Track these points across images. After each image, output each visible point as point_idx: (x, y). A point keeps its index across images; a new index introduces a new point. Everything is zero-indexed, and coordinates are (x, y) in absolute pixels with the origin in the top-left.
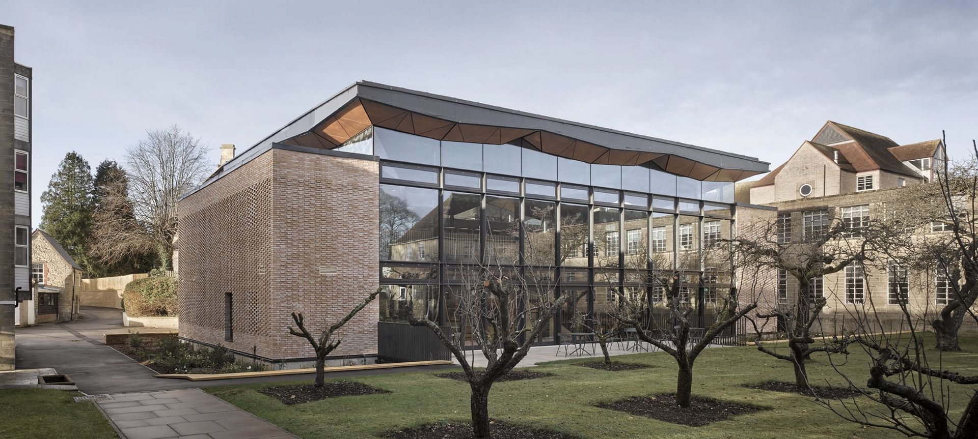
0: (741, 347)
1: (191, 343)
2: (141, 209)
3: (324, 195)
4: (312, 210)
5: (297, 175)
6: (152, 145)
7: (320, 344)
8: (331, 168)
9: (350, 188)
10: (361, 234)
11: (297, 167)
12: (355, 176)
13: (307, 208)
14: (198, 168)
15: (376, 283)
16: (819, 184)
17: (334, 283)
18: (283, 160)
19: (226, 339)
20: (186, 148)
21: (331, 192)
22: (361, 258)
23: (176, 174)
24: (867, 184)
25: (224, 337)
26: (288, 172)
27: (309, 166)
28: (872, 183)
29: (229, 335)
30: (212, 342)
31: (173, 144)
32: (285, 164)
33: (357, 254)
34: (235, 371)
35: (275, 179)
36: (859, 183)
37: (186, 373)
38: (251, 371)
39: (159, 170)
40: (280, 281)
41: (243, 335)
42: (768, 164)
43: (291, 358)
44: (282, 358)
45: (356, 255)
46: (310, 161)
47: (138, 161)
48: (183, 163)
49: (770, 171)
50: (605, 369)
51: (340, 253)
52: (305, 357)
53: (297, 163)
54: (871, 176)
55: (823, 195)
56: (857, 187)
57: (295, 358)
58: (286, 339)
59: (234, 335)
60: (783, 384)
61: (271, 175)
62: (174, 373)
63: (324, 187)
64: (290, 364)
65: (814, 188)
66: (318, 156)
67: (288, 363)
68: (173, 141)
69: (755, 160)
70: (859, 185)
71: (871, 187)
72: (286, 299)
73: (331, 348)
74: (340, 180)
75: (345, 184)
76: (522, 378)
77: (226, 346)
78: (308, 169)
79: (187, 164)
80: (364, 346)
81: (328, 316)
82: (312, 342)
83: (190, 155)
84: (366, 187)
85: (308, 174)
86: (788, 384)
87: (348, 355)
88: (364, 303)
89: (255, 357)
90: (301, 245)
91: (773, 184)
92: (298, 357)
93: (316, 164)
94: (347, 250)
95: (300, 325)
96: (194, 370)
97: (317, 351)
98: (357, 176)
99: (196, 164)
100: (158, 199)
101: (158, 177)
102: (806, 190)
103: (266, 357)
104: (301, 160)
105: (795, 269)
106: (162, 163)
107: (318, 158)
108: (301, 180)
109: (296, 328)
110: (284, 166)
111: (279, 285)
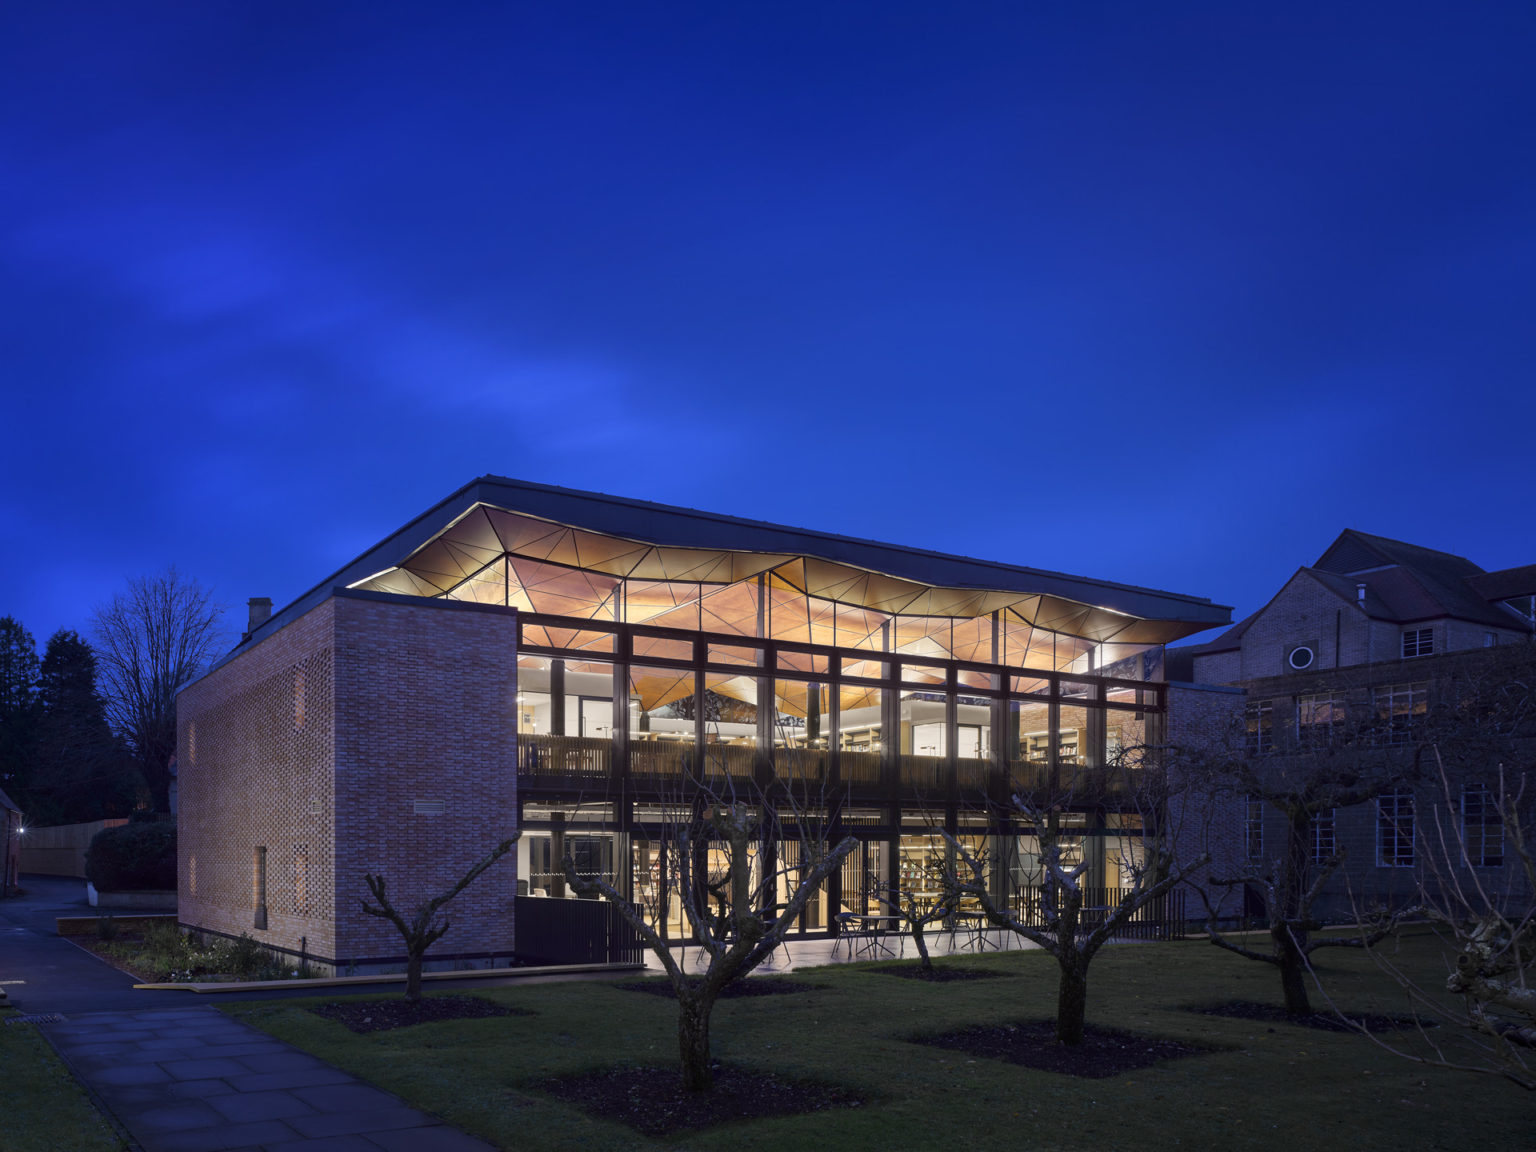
0: (1177, 943)
1: (198, 933)
2: (116, 710)
3: (421, 676)
4: (401, 702)
5: (375, 642)
6: (135, 601)
7: (415, 929)
8: (433, 628)
9: (467, 663)
10: (486, 744)
11: (375, 629)
12: (474, 642)
13: (392, 698)
14: (209, 639)
15: (511, 828)
16: (1328, 647)
17: (439, 828)
18: (352, 616)
19: (257, 927)
20: (190, 605)
21: (434, 672)
22: (485, 784)
23: (175, 649)
24: (1420, 645)
25: (253, 922)
26: (360, 637)
27: (395, 627)
28: (1431, 643)
29: (262, 919)
30: (233, 931)
31: (168, 599)
32: (354, 623)
33: (479, 779)
34: (270, 978)
35: (337, 650)
36: (1405, 642)
37: (189, 981)
38: (298, 978)
39: (144, 642)
40: (346, 824)
41: (284, 918)
42: (1230, 609)
43: (365, 957)
44: (351, 957)
45: (476, 781)
46: (397, 617)
47: (111, 628)
48: (186, 630)
49: (1233, 623)
50: (922, 978)
51: (450, 776)
52: (390, 956)
53: (375, 621)
54: (1430, 630)
55: (1334, 666)
56: (1402, 648)
57: (371, 957)
58: (357, 926)
59: (270, 919)
60: (1260, 1006)
61: (332, 643)
62: (170, 981)
63: (421, 662)
64: (362, 968)
65: (1316, 655)
66: (412, 609)
67: (360, 967)
68: (169, 592)
69: (1203, 603)
70: (1406, 647)
71: (1430, 650)
72: (357, 856)
73: (433, 936)
74: (450, 649)
75: (459, 657)
76: (770, 993)
77: (256, 938)
78: (394, 630)
79: (191, 632)
80: (491, 937)
81: (429, 886)
82: (401, 927)
83: (198, 617)
84: (495, 661)
85: (394, 640)
86: (1269, 1007)
87: (462, 952)
88: (490, 859)
89: (304, 956)
90: (382, 764)
91: (1238, 649)
92: (377, 956)
93: (408, 622)
94: (461, 772)
95: (380, 896)
96: (203, 977)
97: (408, 942)
98: (478, 642)
99: (207, 632)
100: (143, 691)
101: (144, 654)
102: (1301, 658)
103: (323, 955)
104: (382, 615)
105: (1285, 796)
106: (150, 630)
107: (412, 612)
108: (383, 650)
109: (375, 905)
110: (354, 627)
111: (345, 831)
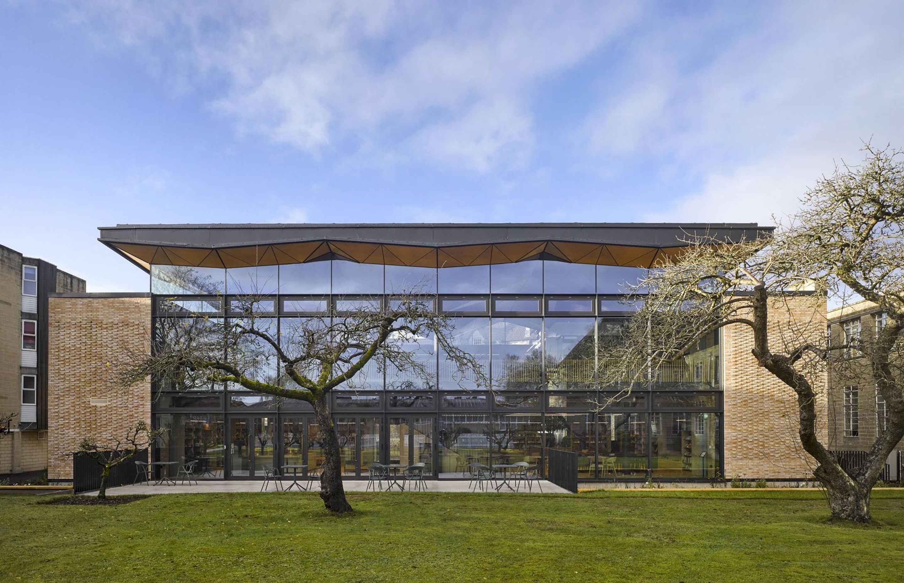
3: (95, 334)
4: (83, 348)
5: (70, 318)
8: (102, 308)
9: (121, 325)
11: (70, 311)
12: (125, 313)
13: (79, 346)
15: (147, 412)
17: (104, 413)
18: (58, 306)
21: (102, 331)
22: (131, 388)
26: (62, 317)
40: (54, 411)
42: (773, 229)
43: (63, 478)
44: (56, 478)
45: (126, 387)
46: (82, 305)
51: (110, 385)
53: (70, 308)
57: (66, 478)
58: (59, 462)
63: (95, 326)
66: (90, 299)
67: (61, 483)
72: (59, 427)
75: (116, 322)
78: (80, 311)
84: (138, 322)
85: (80, 317)
93: (88, 306)
98: (128, 313)
104: (74, 304)
108: (74, 322)
110: (59, 311)
111: (53, 414)
